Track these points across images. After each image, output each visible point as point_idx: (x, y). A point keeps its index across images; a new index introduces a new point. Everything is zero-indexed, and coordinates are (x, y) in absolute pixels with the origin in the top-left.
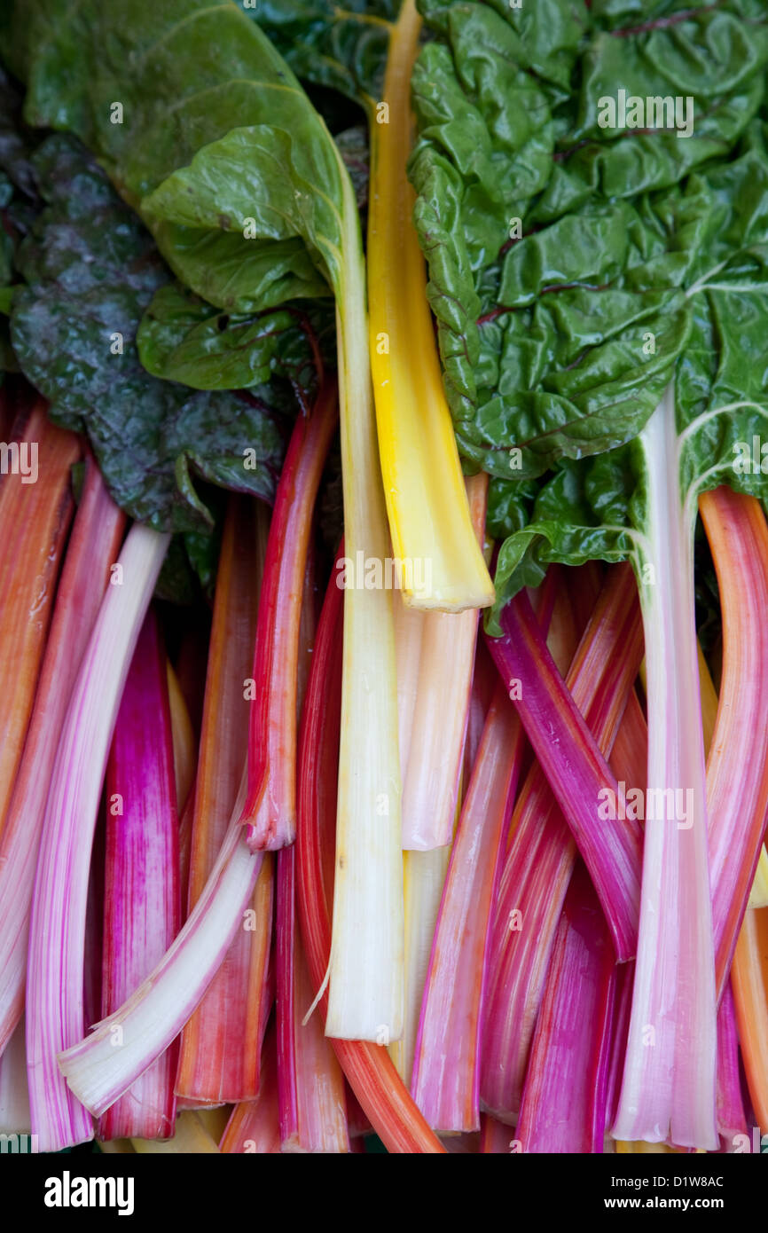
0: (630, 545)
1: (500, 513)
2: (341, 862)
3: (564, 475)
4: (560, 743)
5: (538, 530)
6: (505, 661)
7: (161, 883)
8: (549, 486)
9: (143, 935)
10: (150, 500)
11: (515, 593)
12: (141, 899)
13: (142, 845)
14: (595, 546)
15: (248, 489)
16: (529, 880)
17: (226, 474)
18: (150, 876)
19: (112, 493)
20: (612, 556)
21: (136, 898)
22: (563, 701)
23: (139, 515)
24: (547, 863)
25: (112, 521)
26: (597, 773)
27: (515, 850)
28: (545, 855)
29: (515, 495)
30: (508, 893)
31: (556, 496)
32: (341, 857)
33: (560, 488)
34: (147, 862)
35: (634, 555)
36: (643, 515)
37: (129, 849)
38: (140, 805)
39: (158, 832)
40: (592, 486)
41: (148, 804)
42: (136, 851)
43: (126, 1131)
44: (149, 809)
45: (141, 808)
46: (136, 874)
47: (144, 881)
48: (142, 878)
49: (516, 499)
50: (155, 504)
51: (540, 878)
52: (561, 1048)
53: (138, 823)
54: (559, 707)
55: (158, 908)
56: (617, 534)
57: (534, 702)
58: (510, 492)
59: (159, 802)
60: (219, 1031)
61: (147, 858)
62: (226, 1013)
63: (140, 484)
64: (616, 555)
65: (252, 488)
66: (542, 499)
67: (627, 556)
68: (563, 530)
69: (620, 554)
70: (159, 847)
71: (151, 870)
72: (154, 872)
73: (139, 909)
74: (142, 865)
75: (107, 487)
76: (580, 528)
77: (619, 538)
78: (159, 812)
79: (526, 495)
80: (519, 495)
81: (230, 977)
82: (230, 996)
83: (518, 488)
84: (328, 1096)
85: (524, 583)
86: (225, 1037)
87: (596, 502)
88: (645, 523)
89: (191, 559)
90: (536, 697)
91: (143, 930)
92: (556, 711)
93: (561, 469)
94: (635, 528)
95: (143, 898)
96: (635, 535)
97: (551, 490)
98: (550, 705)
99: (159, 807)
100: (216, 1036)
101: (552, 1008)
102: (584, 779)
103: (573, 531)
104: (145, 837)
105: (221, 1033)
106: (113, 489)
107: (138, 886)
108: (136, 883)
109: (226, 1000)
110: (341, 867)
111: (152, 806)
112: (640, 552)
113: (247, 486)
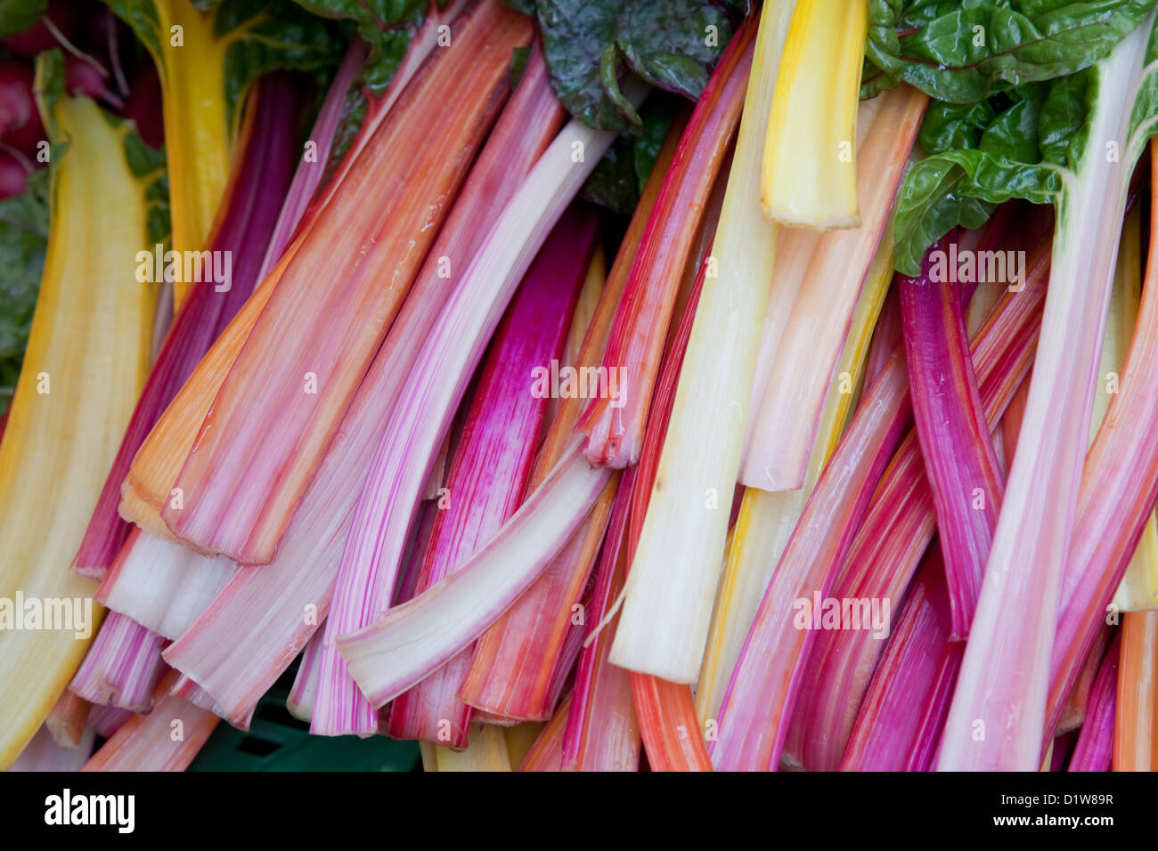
0: (1059, 185)
1: (944, 142)
2: (659, 485)
3: (1023, 106)
4: (943, 397)
5: (956, 158)
6: (913, 303)
7: (506, 487)
8: (1004, 117)
9: (473, 538)
10: (587, 93)
11: (944, 233)
12: (481, 501)
13: (499, 446)
14: (1024, 184)
15: (681, 89)
16: (886, 540)
17: (662, 72)
18: (498, 479)
19: (553, 82)
20: (1039, 196)
21: (477, 500)
22: (959, 351)
23: (574, 109)
24: (907, 524)
25: (547, 113)
26: (974, 434)
27: (878, 507)
28: (907, 516)
29: (964, 122)
30: (860, 552)
31: (1009, 126)
32: (659, 480)
33: (1016, 119)
34: (499, 466)
35: (1060, 197)
36: (1080, 153)
37: (483, 450)
38: (510, 408)
39: (518, 438)
40: (1046, 119)
41: (519, 408)
42: (490, 452)
43: (419, 733)
44: (518, 413)
45: (509, 412)
46: (483, 475)
47: (490, 483)
48: (487, 481)
49: (965, 128)
50: (591, 98)
51: (897, 541)
52: (887, 726)
53: (501, 425)
54: (954, 358)
55: (496, 513)
56: (1050, 172)
57: (931, 350)
58: (958, 119)
59: (529, 407)
60: (523, 645)
61: (501, 460)
62: (535, 628)
63: (584, 76)
64: (1042, 195)
65: (687, 89)
66: (992, 130)
67: (1052, 197)
68: (999, 164)
69: (1046, 196)
70: (514, 453)
71: (501, 473)
72: (503, 476)
73: (477, 511)
74: (492, 467)
75: (549, 77)
76: (1017, 164)
77: (1049, 178)
78: (526, 417)
79: (977, 124)
80: (970, 124)
81: (550, 594)
82: (544, 613)
83: (970, 115)
84: (623, 733)
85: (958, 222)
86: (528, 652)
87: (1046, 137)
88: (1078, 163)
89: (637, 164)
90: (934, 345)
91: (475, 533)
92: (949, 362)
93: (1020, 99)
94: (1069, 168)
95: (485, 501)
96: (1067, 176)
97: (1005, 120)
98: (946, 355)
99: (528, 412)
100: (518, 650)
101: (886, 682)
102: (960, 439)
103: (1011, 167)
104: (504, 440)
105: (524, 648)
106: (555, 78)
107: (483, 487)
108: (480, 484)
109: (539, 616)
110: (658, 488)
111: (521, 410)
112: (1066, 194)
113: (682, 86)
